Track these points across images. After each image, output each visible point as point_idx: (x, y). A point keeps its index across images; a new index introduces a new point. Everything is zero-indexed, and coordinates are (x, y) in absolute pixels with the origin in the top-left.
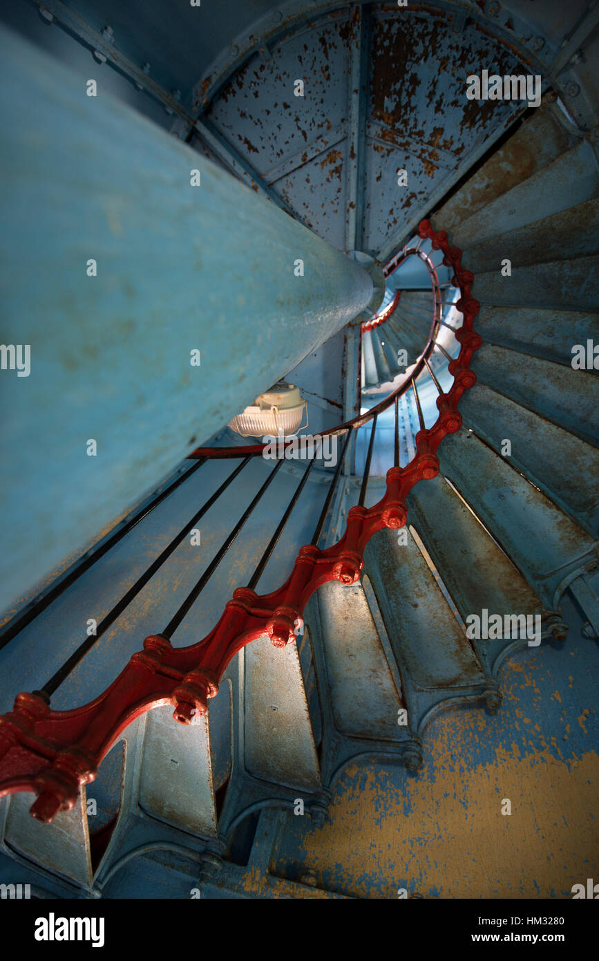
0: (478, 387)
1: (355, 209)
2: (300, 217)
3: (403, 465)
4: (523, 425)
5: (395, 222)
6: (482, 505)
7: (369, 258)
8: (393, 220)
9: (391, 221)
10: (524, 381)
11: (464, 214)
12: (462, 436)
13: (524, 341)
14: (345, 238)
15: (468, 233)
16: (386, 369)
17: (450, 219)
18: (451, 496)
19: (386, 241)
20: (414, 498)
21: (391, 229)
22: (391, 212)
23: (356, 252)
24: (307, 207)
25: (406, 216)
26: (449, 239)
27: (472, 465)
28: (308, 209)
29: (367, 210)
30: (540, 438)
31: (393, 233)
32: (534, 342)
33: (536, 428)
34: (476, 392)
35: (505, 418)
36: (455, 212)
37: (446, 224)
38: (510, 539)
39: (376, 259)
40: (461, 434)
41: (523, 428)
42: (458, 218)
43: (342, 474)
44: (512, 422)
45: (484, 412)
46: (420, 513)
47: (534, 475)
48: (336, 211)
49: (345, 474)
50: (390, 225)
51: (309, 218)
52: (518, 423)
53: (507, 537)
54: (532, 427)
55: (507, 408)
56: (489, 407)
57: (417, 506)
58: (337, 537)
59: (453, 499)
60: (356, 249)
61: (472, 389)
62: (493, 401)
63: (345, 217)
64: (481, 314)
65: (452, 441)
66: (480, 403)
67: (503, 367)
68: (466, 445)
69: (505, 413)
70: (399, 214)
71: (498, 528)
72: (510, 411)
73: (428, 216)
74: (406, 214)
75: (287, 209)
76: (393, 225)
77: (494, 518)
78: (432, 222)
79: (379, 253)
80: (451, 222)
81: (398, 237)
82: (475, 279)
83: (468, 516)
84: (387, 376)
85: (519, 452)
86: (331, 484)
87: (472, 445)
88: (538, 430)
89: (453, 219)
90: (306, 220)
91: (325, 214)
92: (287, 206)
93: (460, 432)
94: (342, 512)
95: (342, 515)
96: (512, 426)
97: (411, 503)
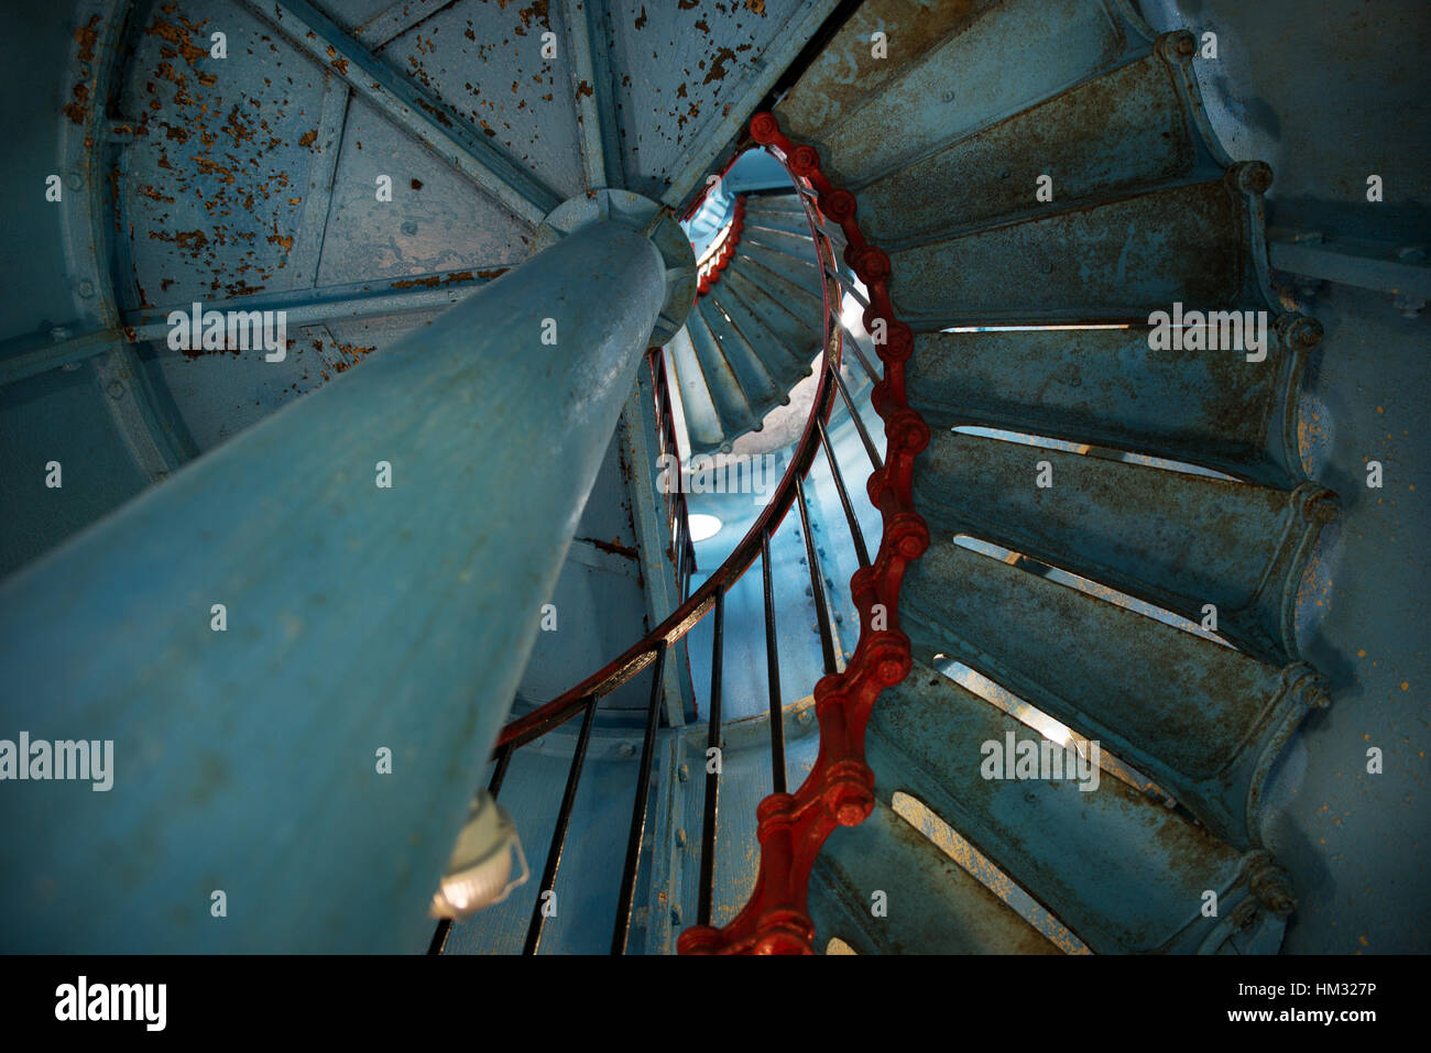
0: (937, 549)
1: (593, 96)
2: (463, 115)
3: (793, 786)
4: (1048, 615)
5: (694, 111)
6: (993, 825)
7: (644, 203)
8: (689, 108)
9: (686, 110)
10: (1038, 502)
11: (851, 99)
12: (919, 684)
13: (1026, 401)
14: (580, 155)
15: (863, 146)
16: (738, 399)
17: (818, 109)
18: (913, 844)
19: (681, 155)
20: (830, 863)
21: (688, 129)
22: (682, 91)
23: (610, 190)
24: (476, 92)
25: (718, 99)
26: (823, 160)
27: (952, 742)
28: (481, 96)
29: (624, 90)
30: (1091, 637)
31: (694, 135)
32: (1044, 401)
33: (1079, 619)
34: (935, 559)
35: (1009, 607)
36: (827, 93)
37: (812, 120)
38: (1067, 887)
39: (662, 204)
40: (915, 680)
41: (1050, 622)
42: (837, 105)
43: (664, 723)
44: (1025, 614)
45: (960, 600)
46: (850, 894)
47: (1094, 718)
48: (550, 98)
49: (672, 723)
50: (683, 119)
51: (483, 116)
52: (1039, 614)
53: (1060, 883)
54: (1070, 617)
55: (1009, 584)
56: (971, 588)
57: (840, 879)
58: (674, 915)
59: (919, 850)
60: (609, 186)
61: (925, 555)
62: (976, 574)
63: (574, 110)
64: (918, 352)
65: (899, 696)
66: (948, 582)
67: (987, 478)
68: (931, 700)
69: (1007, 595)
70: (703, 94)
71: (1037, 867)
72: (1015, 590)
73: (767, 104)
74: (716, 93)
75: (427, 101)
76: (689, 118)
77: (1024, 847)
78: (777, 116)
79: (668, 183)
80: (822, 114)
81: (707, 150)
82: (894, 264)
83: (959, 880)
84: (744, 417)
85: (1053, 674)
86: (639, 757)
87: (944, 699)
88: (1083, 620)
89: (825, 109)
90: (477, 120)
91: (522, 105)
92: (428, 95)
93: (911, 675)
94: (678, 836)
95: (680, 844)
96: (1029, 622)
97: (825, 877)
